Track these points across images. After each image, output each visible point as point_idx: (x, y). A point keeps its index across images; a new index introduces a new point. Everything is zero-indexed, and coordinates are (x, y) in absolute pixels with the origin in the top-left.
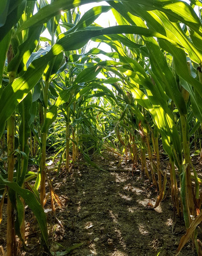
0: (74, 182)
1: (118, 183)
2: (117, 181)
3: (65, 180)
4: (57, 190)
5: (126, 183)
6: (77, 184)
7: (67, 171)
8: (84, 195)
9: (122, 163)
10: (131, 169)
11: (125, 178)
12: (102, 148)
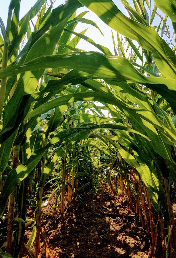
0: (69, 230)
1: (112, 231)
2: (112, 229)
3: (59, 226)
4: (52, 239)
5: (120, 231)
6: (72, 232)
7: (62, 215)
8: (78, 247)
9: (118, 204)
10: (126, 212)
11: (120, 225)
12: (97, 186)
